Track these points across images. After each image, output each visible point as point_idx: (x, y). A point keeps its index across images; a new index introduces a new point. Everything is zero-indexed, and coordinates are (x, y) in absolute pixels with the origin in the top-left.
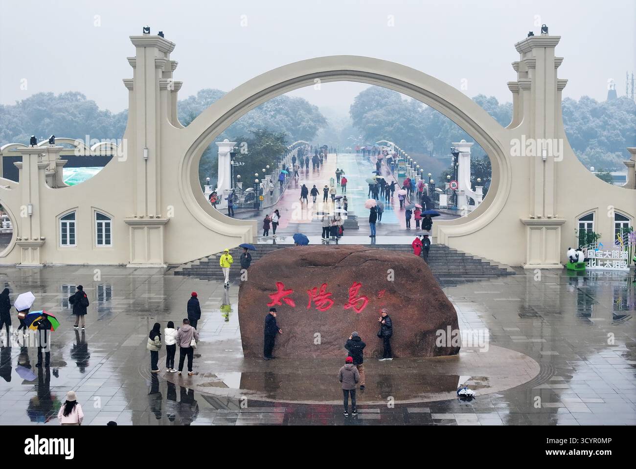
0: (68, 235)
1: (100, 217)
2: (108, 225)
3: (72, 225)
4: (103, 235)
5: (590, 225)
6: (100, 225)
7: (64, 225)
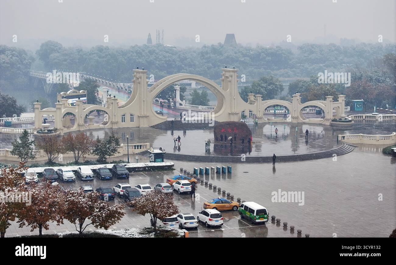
0: (123, 120)
1: (131, 115)
2: (133, 117)
3: (124, 117)
4: (132, 120)
5: (244, 113)
6: (131, 117)
7: (122, 117)
